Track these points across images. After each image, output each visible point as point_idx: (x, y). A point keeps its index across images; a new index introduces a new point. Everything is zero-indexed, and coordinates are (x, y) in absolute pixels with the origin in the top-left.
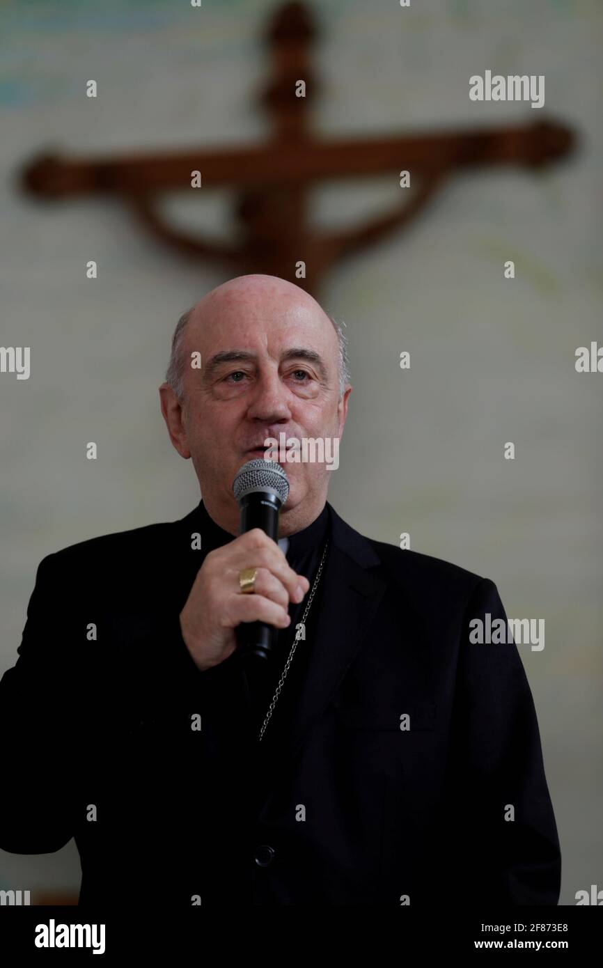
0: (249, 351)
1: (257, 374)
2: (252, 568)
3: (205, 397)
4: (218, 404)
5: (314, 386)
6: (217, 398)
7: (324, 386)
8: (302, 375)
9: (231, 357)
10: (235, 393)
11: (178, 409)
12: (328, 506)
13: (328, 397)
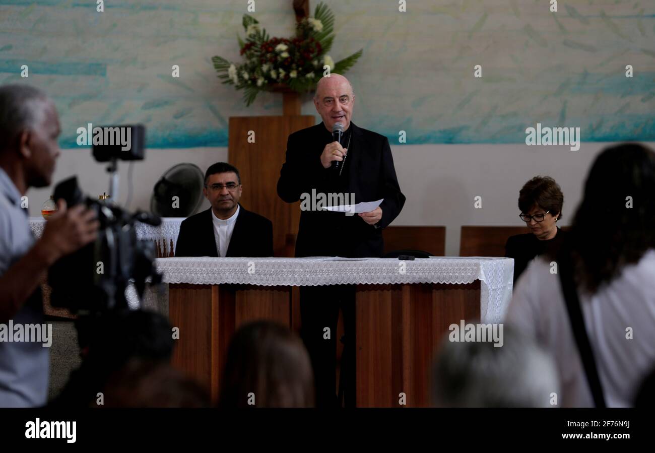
0: (332, 97)
1: (334, 101)
2: (334, 150)
3: (323, 105)
4: (326, 107)
5: (347, 101)
6: (326, 106)
7: (349, 101)
8: (343, 100)
9: (328, 98)
10: (330, 105)
11: (318, 103)
12: (351, 122)
13: (349, 103)
